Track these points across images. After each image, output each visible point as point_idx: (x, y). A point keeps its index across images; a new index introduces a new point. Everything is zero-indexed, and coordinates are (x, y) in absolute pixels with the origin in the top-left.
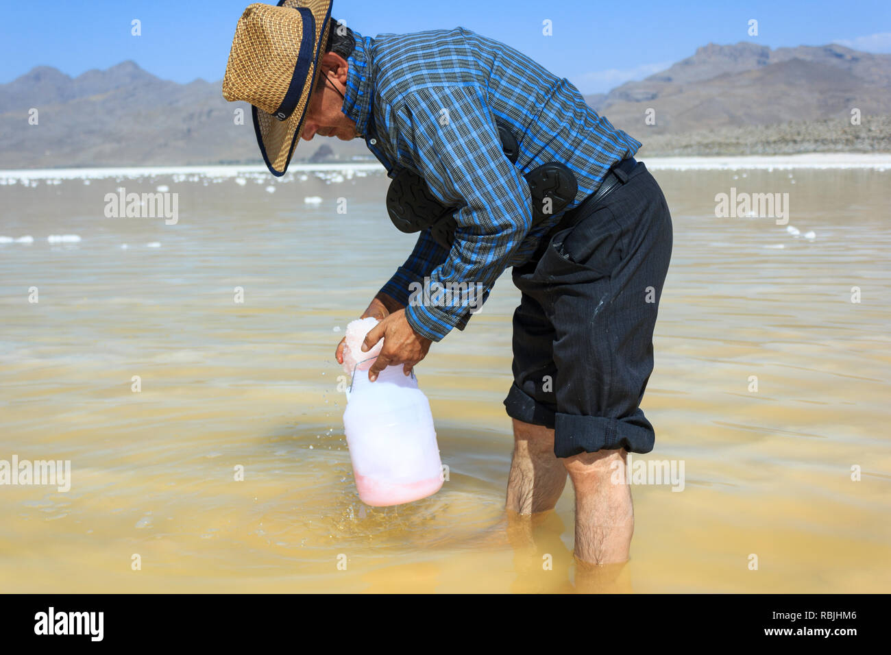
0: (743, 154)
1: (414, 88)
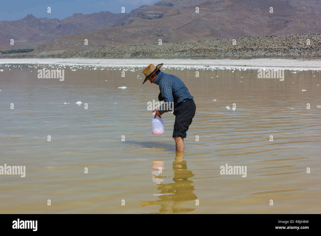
0: (219, 57)
1: (163, 82)
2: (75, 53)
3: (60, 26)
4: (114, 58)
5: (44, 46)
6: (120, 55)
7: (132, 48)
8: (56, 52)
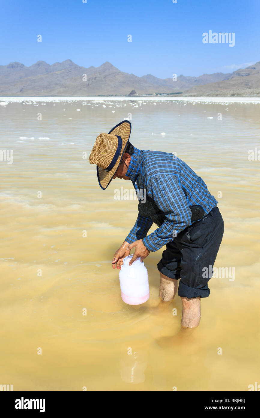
1: (159, 173)
2: (202, 94)
3: (196, 80)
4: (222, 97)
5: (188, 91)
6: (225, 95)
7: (232, 92)
8: (193, 94)
